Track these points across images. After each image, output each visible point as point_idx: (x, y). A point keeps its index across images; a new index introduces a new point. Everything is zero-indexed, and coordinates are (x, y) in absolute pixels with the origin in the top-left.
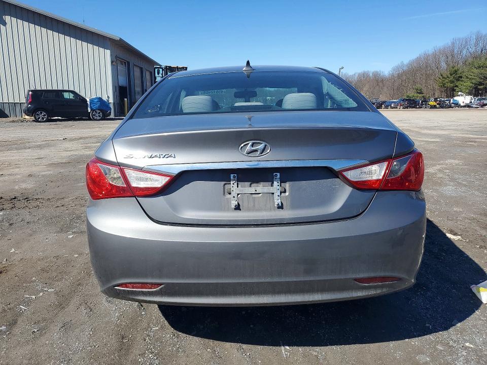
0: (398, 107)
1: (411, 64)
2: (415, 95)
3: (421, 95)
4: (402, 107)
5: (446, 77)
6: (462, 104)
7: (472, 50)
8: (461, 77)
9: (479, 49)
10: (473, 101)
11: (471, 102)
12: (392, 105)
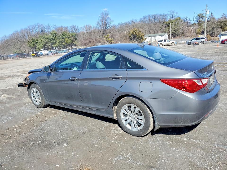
0: (17, 58)
1: (10, 36)
2: (17, 51)
3: (20, 51)
4: (19, 58)
5: (30, 42)
6: (44, 54)
7: (37, 31)
8: (37, 42)
9: (40, 30)
10: (48, 52)
11: (47, 53)
12: (13, 57)
